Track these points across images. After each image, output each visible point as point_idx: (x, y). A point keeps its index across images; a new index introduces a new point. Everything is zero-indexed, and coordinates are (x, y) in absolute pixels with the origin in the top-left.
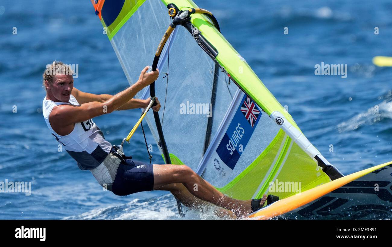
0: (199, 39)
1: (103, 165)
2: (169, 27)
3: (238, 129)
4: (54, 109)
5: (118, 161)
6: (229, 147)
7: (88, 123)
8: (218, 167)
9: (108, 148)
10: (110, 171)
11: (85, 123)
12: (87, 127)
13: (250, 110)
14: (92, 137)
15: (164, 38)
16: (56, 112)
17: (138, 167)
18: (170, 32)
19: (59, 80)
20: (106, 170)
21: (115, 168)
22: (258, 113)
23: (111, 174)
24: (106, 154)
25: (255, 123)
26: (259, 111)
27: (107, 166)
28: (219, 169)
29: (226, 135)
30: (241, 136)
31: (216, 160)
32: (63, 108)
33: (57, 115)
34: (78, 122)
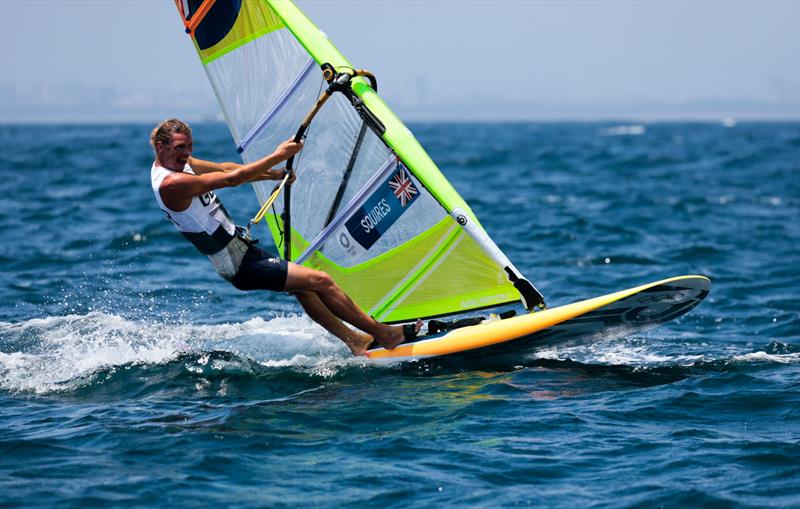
0: (362, 110)
1: (225, 250)
2: (325, 93)
3: (382, 205)
4: (166, 178)
5: (245, 248)
6: (365, 224)
7: (207, 196)
8: (345, 243)
9: (231, 229)
10: (233, 260)
11: (203, 197)
12: (206, 201)
13: (404, 187)
14: (213, 214)
15: (315, 106)
16: (169, 181)
17: (271, 260)
18: (325, 99)
19: (177, 143)
20: (228, 257)
21: (239, 256)
22: (415, 193)
23: (234, 264)
24: (230, 238)
25: (409, 203)
26: (417, 190)
27: (231, 252)
28: (347, 246)
29: (362, 209)
30: (385, 214)
31: (343, 235)
32: (177, 177)
33: (170, 185)
34: (195, 195)
